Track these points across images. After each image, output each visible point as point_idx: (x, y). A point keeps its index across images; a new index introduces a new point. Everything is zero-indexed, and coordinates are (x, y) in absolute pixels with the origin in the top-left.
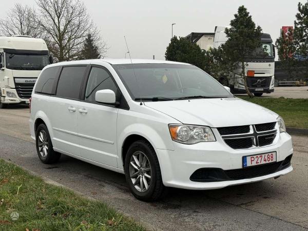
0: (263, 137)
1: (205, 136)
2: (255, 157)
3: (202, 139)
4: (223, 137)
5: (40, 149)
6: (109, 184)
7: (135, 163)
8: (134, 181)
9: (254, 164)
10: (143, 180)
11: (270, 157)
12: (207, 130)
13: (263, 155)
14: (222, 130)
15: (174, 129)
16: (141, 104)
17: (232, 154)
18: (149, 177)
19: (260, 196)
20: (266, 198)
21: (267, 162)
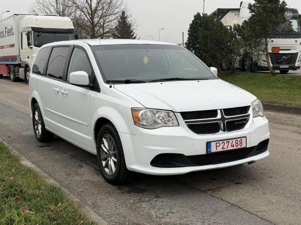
0: (232, 121)
1: (169, 121)
2: (221, 142)
3: (166, 123)
4: (186, 122)
5: (36, 127)
6: (89, 165)
7: (105, 146)
8: (104, 163)
9: (220, 149)
10: (112, 163)
11: (239, 143)
12: (172, 114)
13: (231, 141)
14: (185, 115)
15: (137, 113)
16: (111, 87)
17: (196, 139)
18: (116, 160)
19: (232, 181)
20: (237, 183)
21: (235, 148)
